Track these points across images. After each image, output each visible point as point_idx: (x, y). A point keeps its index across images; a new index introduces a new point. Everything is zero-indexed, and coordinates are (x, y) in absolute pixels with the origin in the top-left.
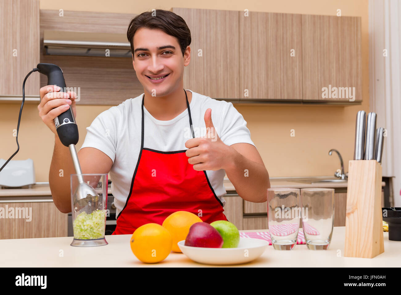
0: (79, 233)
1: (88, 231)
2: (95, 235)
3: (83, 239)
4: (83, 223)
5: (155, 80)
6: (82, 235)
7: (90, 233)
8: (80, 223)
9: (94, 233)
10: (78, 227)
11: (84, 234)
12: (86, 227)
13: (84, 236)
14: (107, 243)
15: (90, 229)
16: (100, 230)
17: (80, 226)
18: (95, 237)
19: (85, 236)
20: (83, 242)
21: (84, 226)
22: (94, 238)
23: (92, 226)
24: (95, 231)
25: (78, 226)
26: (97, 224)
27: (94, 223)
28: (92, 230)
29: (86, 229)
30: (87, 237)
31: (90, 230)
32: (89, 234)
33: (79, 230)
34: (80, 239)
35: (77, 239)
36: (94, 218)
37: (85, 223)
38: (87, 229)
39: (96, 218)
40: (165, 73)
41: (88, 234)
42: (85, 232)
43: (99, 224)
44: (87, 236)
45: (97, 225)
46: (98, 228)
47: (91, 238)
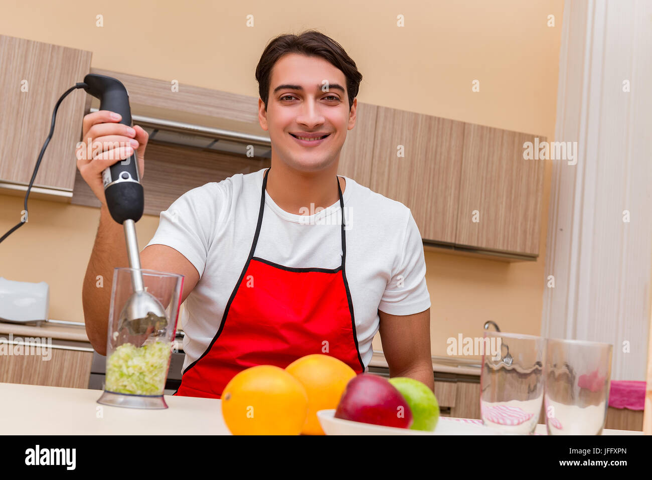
0: (117, 380)
1: (135, 378)
2: (148, 387)
3: (123, 392)
4: (127, 361)
5: (307, 141)
6: (121, 384)
7: (138, 383)
8: (121, 362)
9: (146, 383)
10: (116, 369)
11: (125, 383)
12: (131, 371)
13: (125, 386)
14: (166, 406)
15: (138, 374)
16: (157, 379)
17: (120, 367)
18: (147, 390)
19: (128, 388)
20: (121, 399)
21: (128, 367)
22: (144, 393)
23: (144, 368)
24: (147, 379)
25: (115, 366)
26: (152, 366)
27: (147, 363)
28: (141, 377)
29: (130, 374)
30: (131, 389)
31: (138, 376)
32: (135, 383)
33: (117, 375)
34: (118, 391)
35: (111, 390)
36: (148, 355)
37: (130, 363)
38: (133, 374)
39: (153, 355)
40: (324, 131)
41: (133, 385)
42: (128, 378)
43: (156, 367)
44: (131, 386)
45: (152, 369)
46: (154, 374)
47: (139, 392)
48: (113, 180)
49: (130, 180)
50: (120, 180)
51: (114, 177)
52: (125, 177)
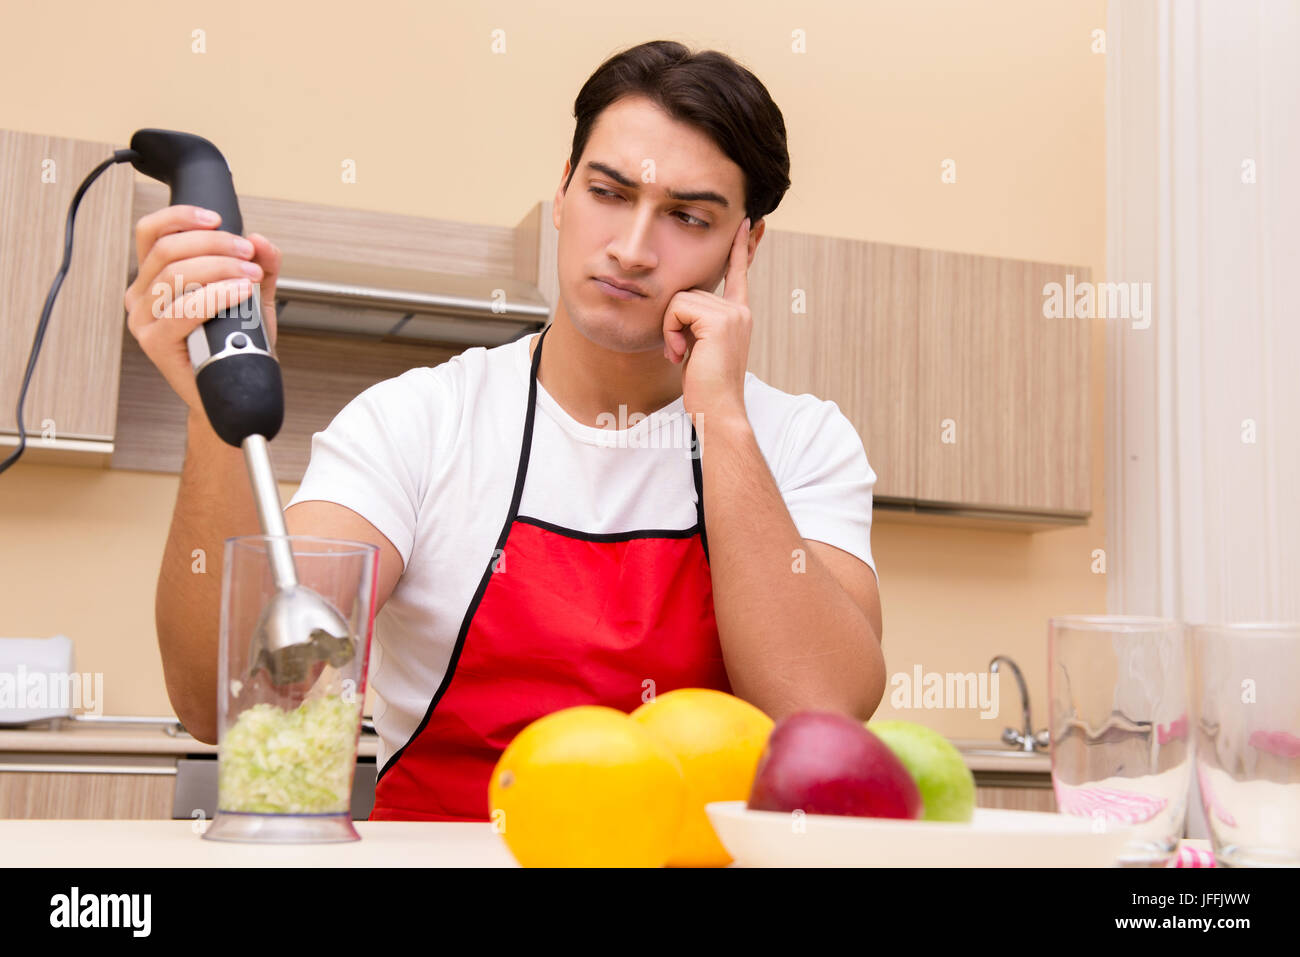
0: (245, 784)
1: (285, 775)
2: (314, 794)
3: (260, 809)
4: (264, 741)
6: (253, 792)
7: (292, 787)
8: (252, 743)
9: (310, 786)
10: (242, 761)
11: (264, 790)
12: (275, 761)
13: (264, 796)
14: (357, 839)
15: (290, 767)
16: (334, 775)
17: (251, 754)
18: (312, 802)
19: (271, 799)
20: (256, 825)
21: (267, 754)
22: (307, 809)
23: (304, 754)
24: (311, 777)
25: (238, 754)
26: (321, 748)
27: (310, 742)
28: (299, 773)
29: (275, 769)
30: (277, 802)
31: (292, 773)
32: (286, 788)
33: (244, 773)
34: (248, 809)
35: (234, 809)
36: (310, 725)
37: (272, 744)
38: (280, 768)
39: (321, 724)
41: (282, 793)
42: (268, 778)
43: (330, 749)
44: (277, 796)
45: (321, 754)
46: (325, 765)
47: (295, 808)
48: (213, 351)
49: (251, 348)
50: (229, 351)
51: (215, 346)
52: (239, 343)
